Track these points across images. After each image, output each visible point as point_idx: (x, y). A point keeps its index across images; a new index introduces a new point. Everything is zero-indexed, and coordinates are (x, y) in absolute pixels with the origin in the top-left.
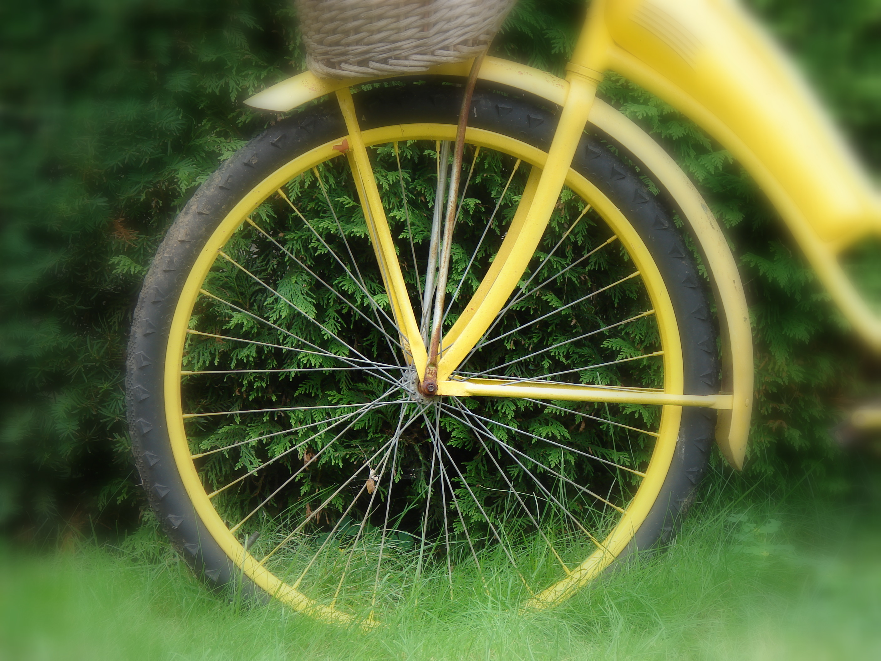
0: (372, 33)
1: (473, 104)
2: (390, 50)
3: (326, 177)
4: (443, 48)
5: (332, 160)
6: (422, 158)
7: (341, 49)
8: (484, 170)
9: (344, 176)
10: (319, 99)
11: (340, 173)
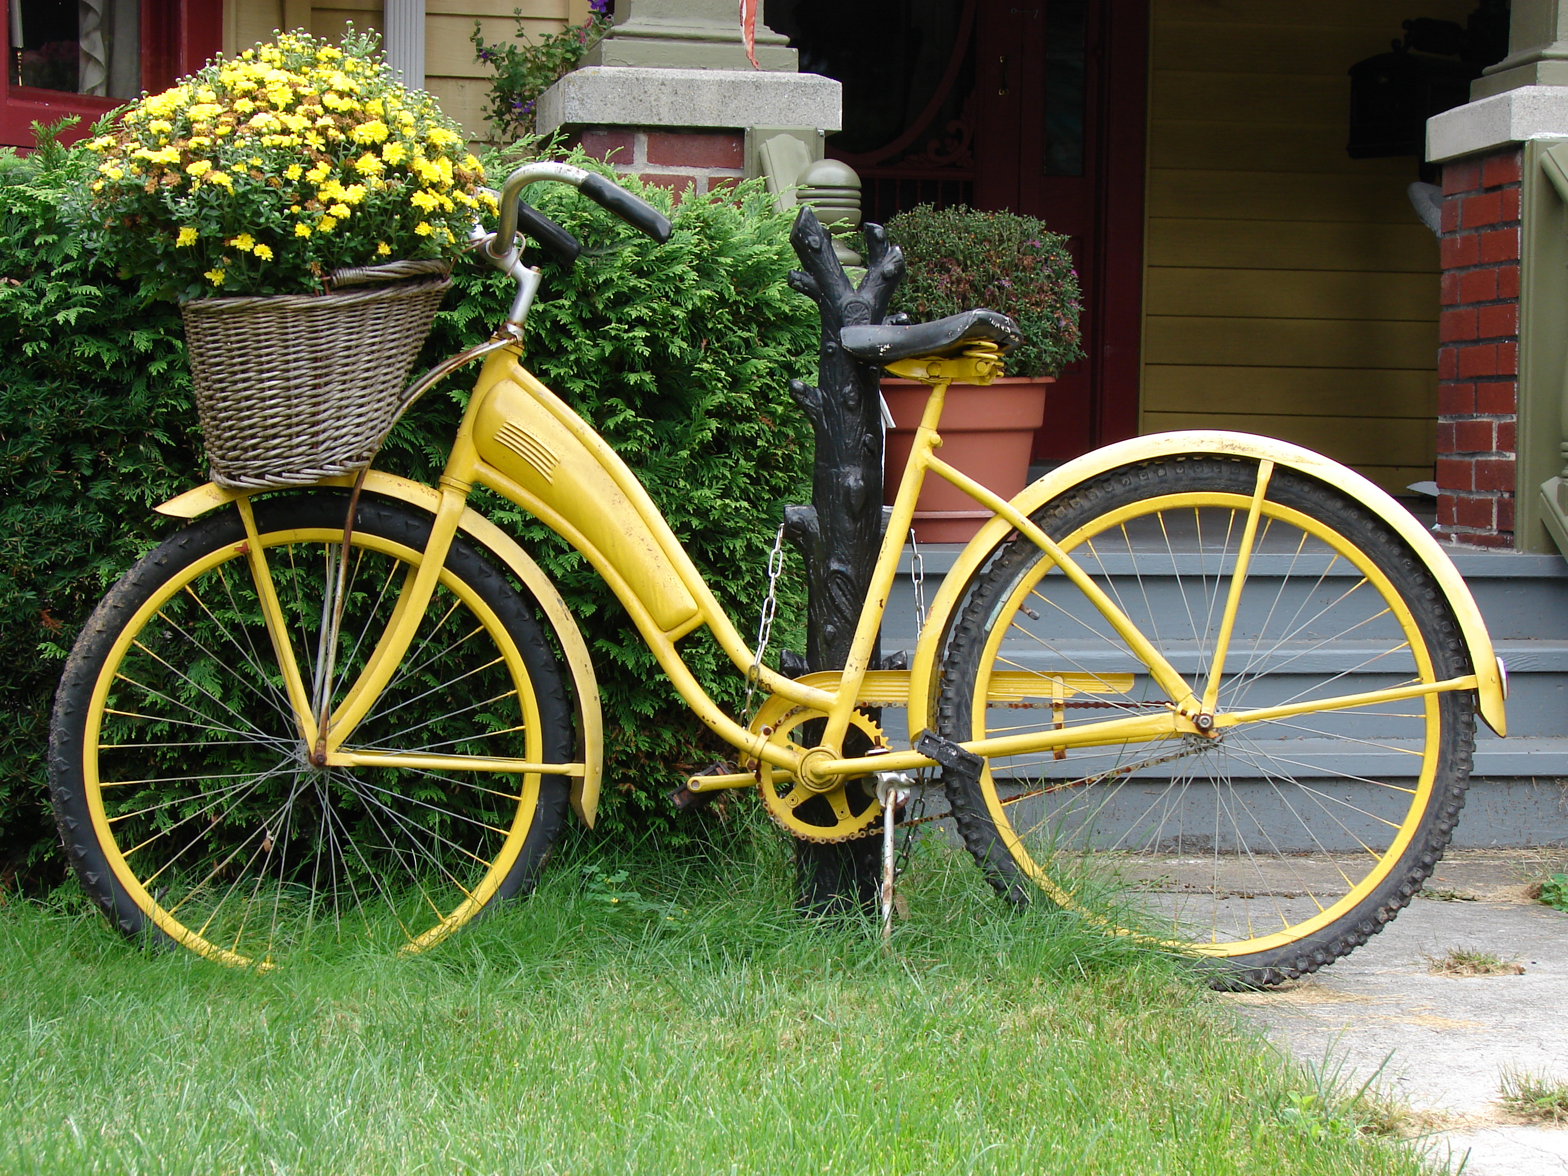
0: (268, 450)
1: (357, 511)
2: (283, 465)
3: (231, 575)
4: (330, 463)
5: (237, 559)
6: (316, 556)
7: (241, 463)
8: (371, 568)
9: (246, 574)
10: (224, 505)
11: (243, 570)
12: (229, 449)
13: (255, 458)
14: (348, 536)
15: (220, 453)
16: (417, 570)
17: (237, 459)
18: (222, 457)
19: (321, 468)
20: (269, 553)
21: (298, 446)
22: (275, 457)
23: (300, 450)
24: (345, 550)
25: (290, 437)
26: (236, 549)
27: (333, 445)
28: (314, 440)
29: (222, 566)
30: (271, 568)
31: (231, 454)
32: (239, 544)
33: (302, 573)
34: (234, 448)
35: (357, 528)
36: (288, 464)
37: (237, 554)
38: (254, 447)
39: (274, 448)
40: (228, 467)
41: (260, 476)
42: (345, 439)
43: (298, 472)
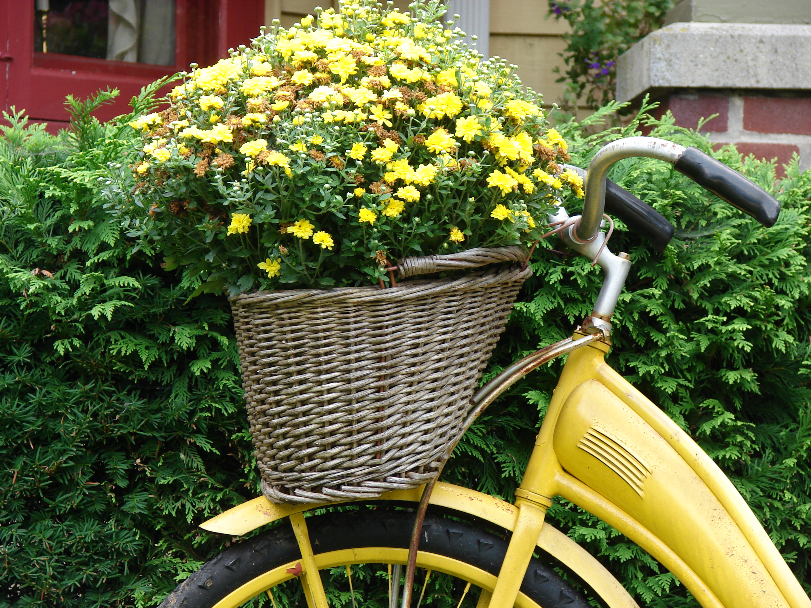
0: (325, 460)
1: (424, 528)
2: (343, 477)
4: (395, 475)
7: (295, 475)
10: (273, 522)
12: (282, 459)
13: (312, 469)
14: (413, 557)
15: (272, 463)
16: (490, 594)
17: (291, 470)
18: (275, 468)
19: (385, 480)
20: (324, 574)
21: (360, 455)
22: (334, 468)
23: (362, 460)
24: (409, 572)
25: (351, 446)
26: (289, 571)
27: (398, 454)
28: (377, 448)
29: (271, 589)
30: (327, 591)
31: (286, 465)
32: (292, 565)
33: (359, 596)
34: (288, 458)
35: (424, 547)
36: (348, 476)
37: (290, 576)
38: (311, 457)
39: (333, 458)
40: (281, 479)
41: (316, 489)
42: (411, 448)
43: (359, 484)
